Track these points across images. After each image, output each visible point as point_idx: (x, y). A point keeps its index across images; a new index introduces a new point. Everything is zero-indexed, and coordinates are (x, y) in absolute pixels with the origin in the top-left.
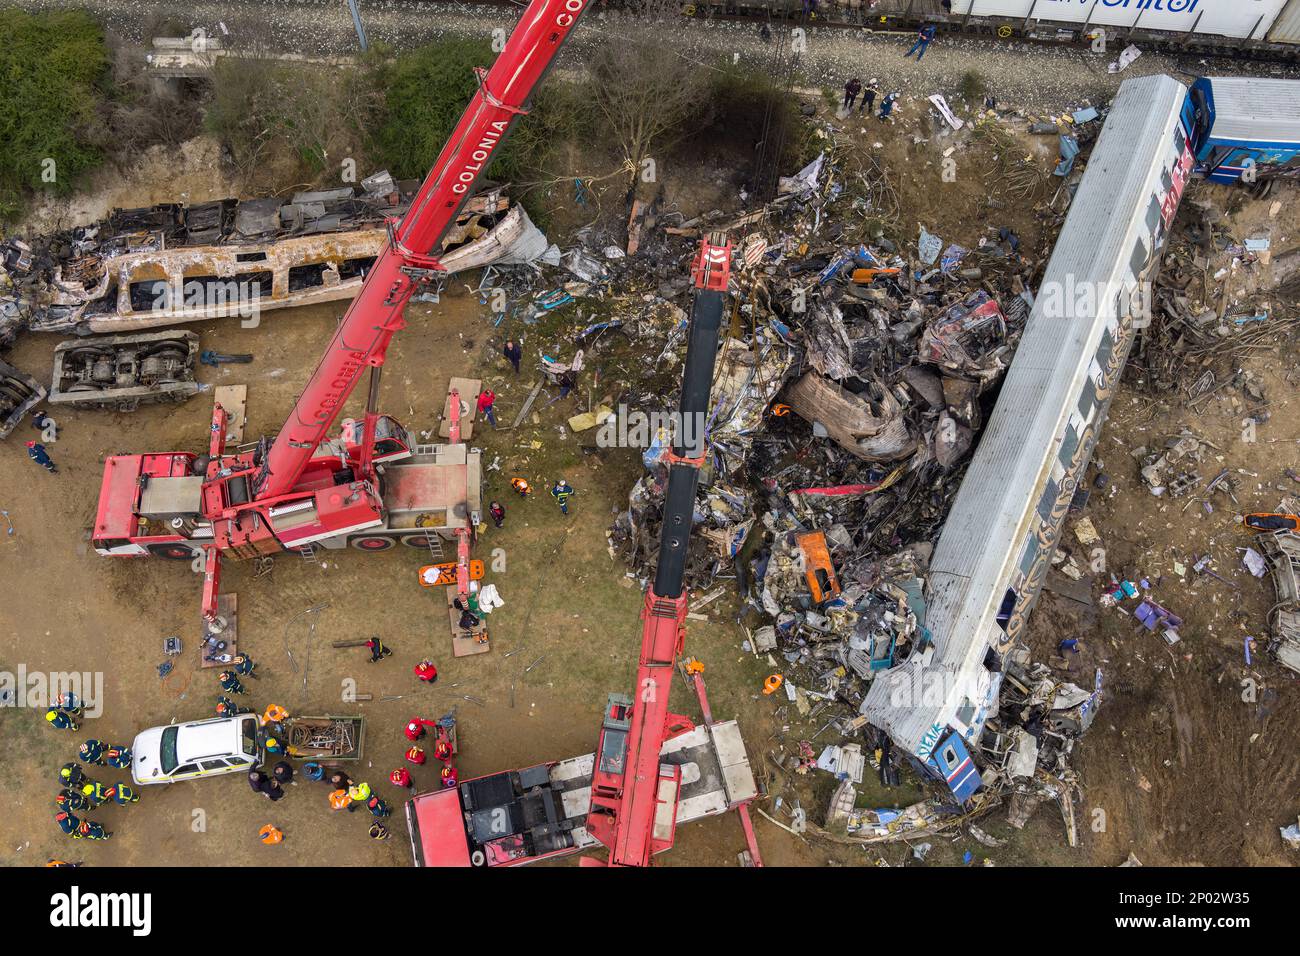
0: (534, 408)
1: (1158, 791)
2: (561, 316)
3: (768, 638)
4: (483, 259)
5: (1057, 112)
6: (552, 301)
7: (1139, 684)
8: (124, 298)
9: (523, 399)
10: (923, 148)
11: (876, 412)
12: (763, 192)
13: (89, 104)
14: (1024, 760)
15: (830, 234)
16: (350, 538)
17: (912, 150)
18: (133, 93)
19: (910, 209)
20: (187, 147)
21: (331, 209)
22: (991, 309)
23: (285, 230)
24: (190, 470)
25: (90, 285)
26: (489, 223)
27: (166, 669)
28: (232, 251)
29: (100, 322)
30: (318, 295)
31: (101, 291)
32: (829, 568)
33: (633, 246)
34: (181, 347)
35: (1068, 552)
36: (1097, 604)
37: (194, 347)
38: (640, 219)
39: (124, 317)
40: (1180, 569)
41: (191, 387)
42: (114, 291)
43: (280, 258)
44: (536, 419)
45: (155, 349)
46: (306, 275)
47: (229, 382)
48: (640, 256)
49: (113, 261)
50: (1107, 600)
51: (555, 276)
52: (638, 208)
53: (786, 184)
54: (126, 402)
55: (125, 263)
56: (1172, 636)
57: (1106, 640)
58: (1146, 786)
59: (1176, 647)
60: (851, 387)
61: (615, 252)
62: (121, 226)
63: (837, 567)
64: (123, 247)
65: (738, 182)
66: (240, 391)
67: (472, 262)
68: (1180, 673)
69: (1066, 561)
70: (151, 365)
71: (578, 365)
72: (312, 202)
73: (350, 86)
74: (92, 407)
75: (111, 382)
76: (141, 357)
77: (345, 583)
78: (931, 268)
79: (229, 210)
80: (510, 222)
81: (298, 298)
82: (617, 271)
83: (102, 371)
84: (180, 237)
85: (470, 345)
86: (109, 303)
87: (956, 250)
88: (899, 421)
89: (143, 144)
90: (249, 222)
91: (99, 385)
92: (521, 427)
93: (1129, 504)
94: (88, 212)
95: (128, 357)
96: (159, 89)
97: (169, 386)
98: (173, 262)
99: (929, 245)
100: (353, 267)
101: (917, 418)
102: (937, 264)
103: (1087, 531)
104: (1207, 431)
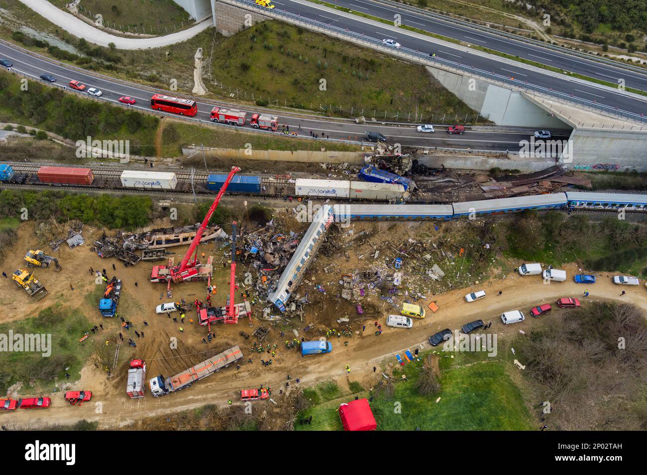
1: (318, 315)
2: (228, 246)
3: (257, 293)
4: (215, 237)
6: (226, 244)
7: (318, 300)
8: (155, 243)
10: (291, 217)
11: (274, 257)
12: (263, 225)
13: (149, 211)
14: (293, 308)
15: (275, 232)
16: (192, 278)
17: (289, 218)
18: (156, 210)
19: (289, 227)
20: (164, 219)
21: (190, 229)
22: (295, 242)
23: (183, 232)
24: (167, 268)
25: (149, 241)
26: (216, 230)
27: (161, 299)
28: (173, 235)
29: (151, 247)
30: (187, 242)
31: (151, 242)
33: (241, 234)
34: (164, 251)
35: (310, 281)
36: (313, 289)
37: (166, 251)
38: (243, 230)
39: (155, 246)
40: (329, 284)
41: (165, 257)
42: (153, 242)
43: (181, 237)
45: (159, 251)
46: (185, 239)
47: (172, 257)
49: (154, 237)
50: (315, 288)
51: (227, 240)
52: (242, 228)
53: (267, 224)
54: (154, 259)
55: (156, 237)
56: (325, 293)
59: (326, 295)
60: (271, 254)
62: (154, 232)
64: (156, 235)
65: (259, 224)
66: (173, 258)
67: (213, 237)
68: (326, 298)
70: (159, 254)
72: (186, 227)
73: (194, 208)
74: (148, 261)
75: (152, 256)
76: (157, 253)
77: (190, 287)
78: (292, 237)
79: (173, 229)
80: (220, 230)
81: (184, 243)
83: (151, 255)
84: (165, 233)
85: (212, 251)
86: (152, 244)
88: (278, 259)
89: (157, 218)
90: (176, 231)
91: (150, 257)
94: (147, 230)
95: (155, 253)
96: (160, 209)
97: (162, 257)
98: (163, 237)
99: (292, 233)
100: (192, 238)
101: (281, 259)
103: (313, 278)
104: (338, 263)
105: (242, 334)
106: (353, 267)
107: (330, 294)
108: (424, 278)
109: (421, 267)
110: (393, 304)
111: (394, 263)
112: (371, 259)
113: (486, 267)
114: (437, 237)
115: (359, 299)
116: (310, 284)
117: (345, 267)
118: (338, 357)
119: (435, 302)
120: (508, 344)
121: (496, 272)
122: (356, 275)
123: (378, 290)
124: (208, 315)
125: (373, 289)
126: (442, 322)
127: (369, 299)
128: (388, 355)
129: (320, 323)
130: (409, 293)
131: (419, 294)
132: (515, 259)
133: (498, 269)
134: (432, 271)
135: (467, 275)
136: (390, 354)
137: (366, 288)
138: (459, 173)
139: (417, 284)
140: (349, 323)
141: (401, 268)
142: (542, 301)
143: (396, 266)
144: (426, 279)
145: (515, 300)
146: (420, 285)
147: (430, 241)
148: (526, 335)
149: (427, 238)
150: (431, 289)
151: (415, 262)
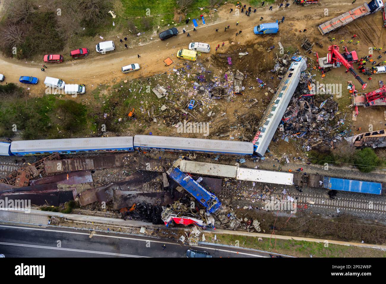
0: (344, 116)
1: (263, 60)
5: (267, 159)
7: (263, 73)
9: (346, 117)
22: (286, 119)
32: (308, 86)
35: (269, 91)
36: (267, 84)
40: (254, 88)
44: (344, 114)
48: (330, 141)
50: (265, 84)
56: (257, 78)
57: (266, 79)
58: (264, 60)
59: (256, 77)
61: (335, 141)
63: (307, 86)
68: (257, 74)
69: (270, 90)
71: (338, 122)
78: (287, 136)
82: (334, 138)
85: (354, 127)
87: (283, 139)
92: (346, 113)
93: (259, 98)
99: (287, 139)
102: (285, 137)
103: (266, 94)
104: (244, 109)
105: (321, 47)
106: (232, 104)
107: (253, 78)
108: (171, 90)
109: (172, 100)
110: (201, 65)
111: (195, 105)
112: (216, 110)
113: (113, 97)
114: (151, 127)
115: (229, 72)
116: (269, 89)
117: (238, 105)
118: (249, 25)
119: (166, 66)
120: (116, 28)
121: (105, 91)
122: (230, 95)
123: (213, 80)
124: (351, 54)
125: (216, 81)
126: (164, 49)
127: (221, 71)
128: (211, 24)
129: (261, 53)
130: (187, 76)
131: (178, 74)
132: (83, 104)
133: (103, 95)
134: (162, 94)
135: (133, 91)
136: (209, 25)
137: (222, 82)
138: (108, 212)
139: (178, 83)
140: (239, 51)
141: (189, 100)
142: (75, 64)
143: (194, 101)
144: (169, 88)
145: (97, 66)
146: (176, 82)
147: (159, 125)
148: (99, 35)
149: (161, 128)
150: (167, 78)
151: (176, 106)
